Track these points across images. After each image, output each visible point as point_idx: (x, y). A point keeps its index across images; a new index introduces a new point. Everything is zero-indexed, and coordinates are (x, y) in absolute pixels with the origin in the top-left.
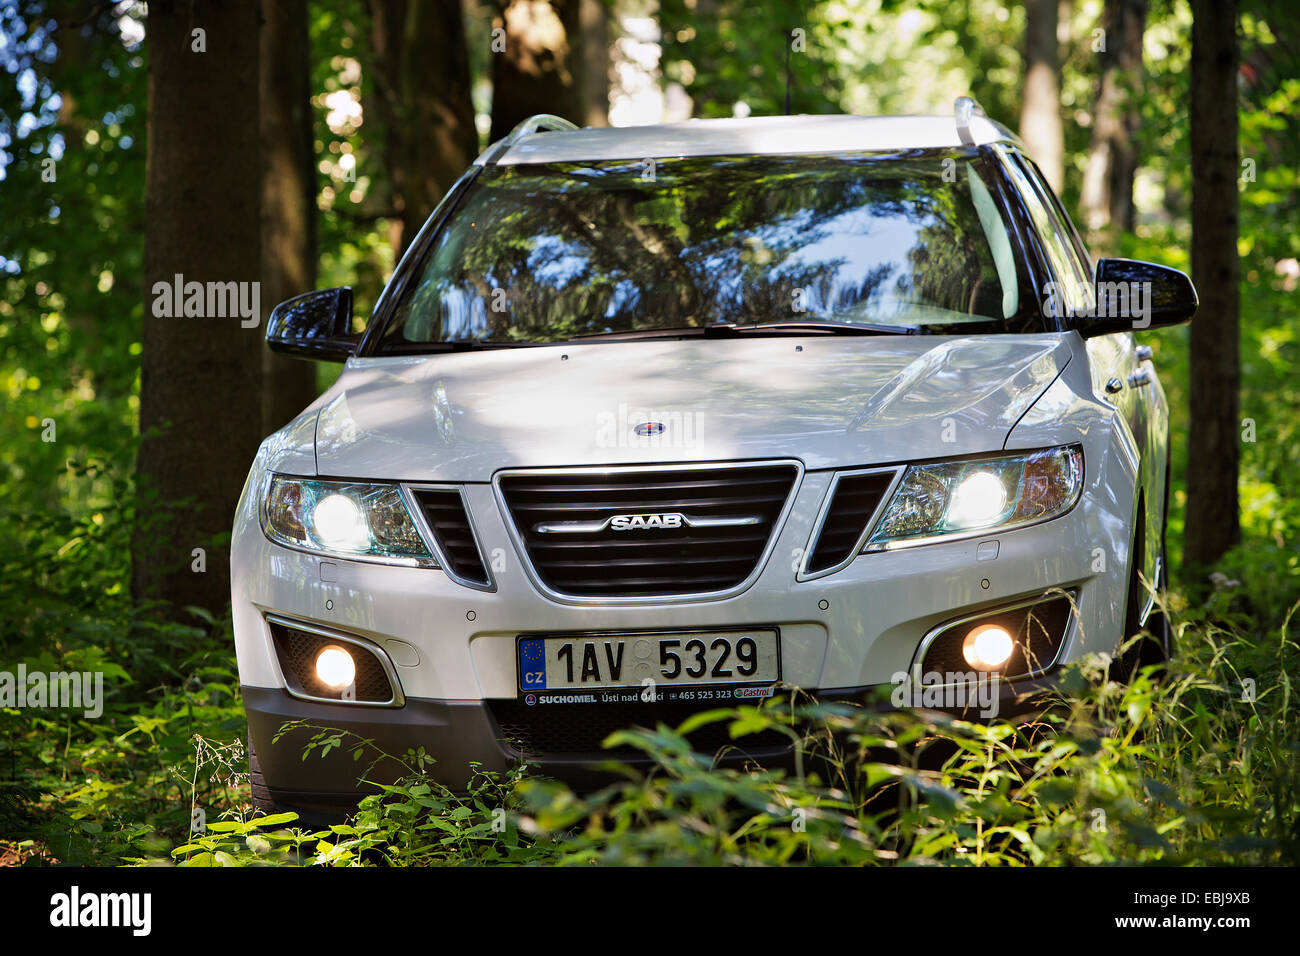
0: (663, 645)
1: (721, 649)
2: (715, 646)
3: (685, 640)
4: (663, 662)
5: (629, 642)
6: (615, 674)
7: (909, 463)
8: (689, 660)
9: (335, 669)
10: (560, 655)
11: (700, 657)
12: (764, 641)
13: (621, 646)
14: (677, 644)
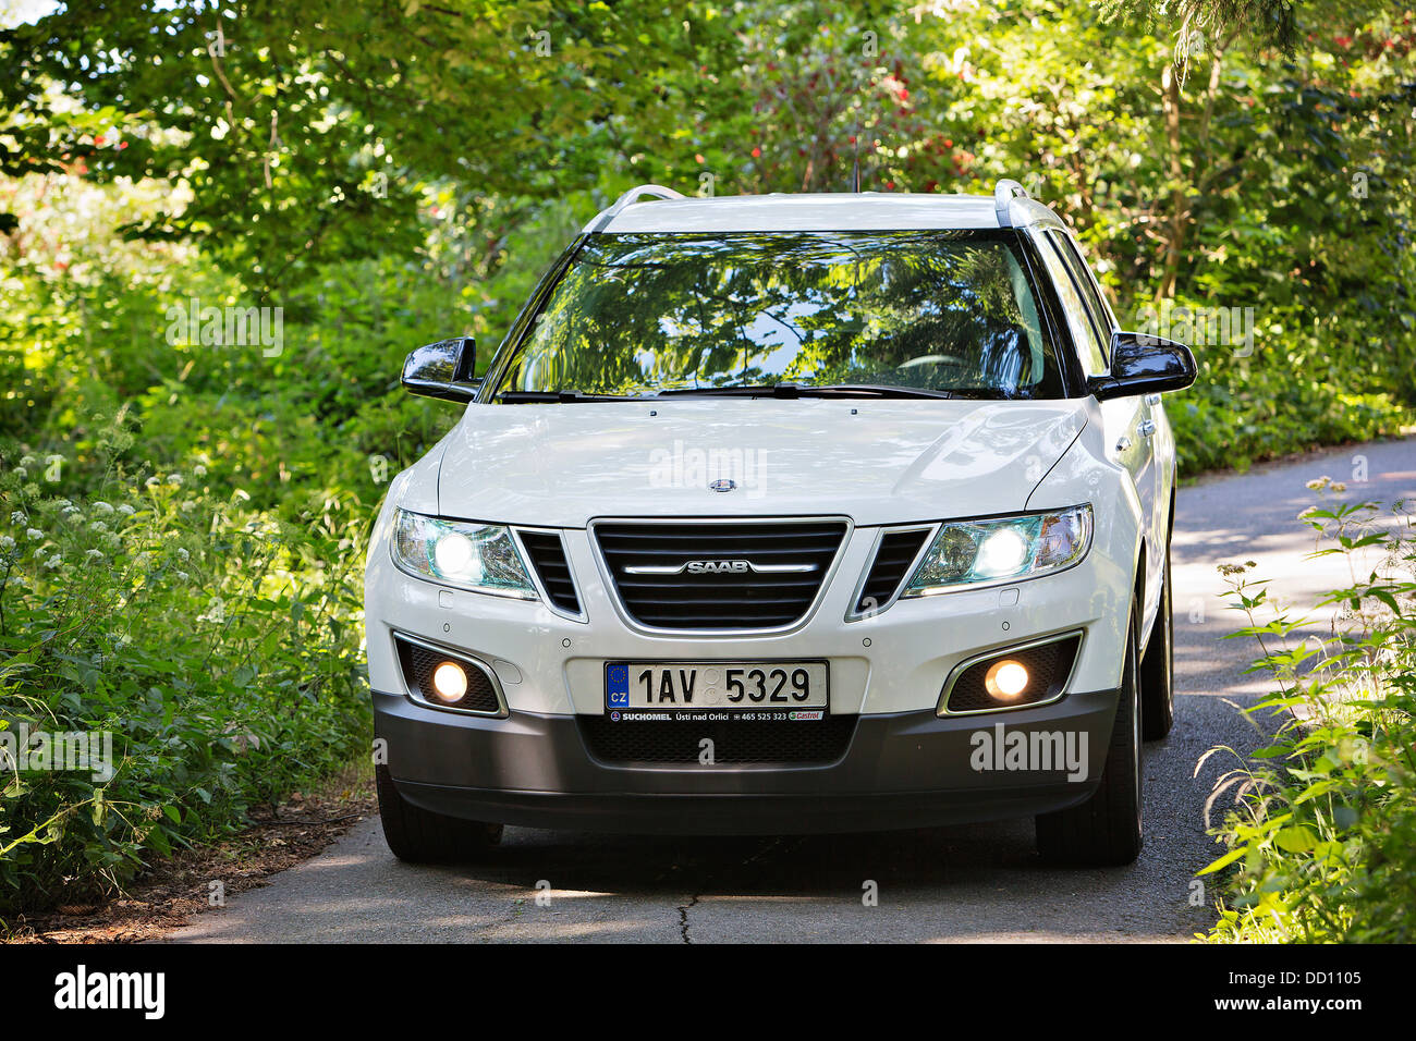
0: (730, 673)
1: (779, 678)
2: (773, 675)
3: (748, 669)
4: (729, 688)
5: (701, 671)
6: (688, 697)
7: (943, 521)
8: (751, 687)
9: (450, 682)
10: (642, 679)
11: (760, 684)
12: (816, 673)
13: (694, 673)
14: (741, 672)
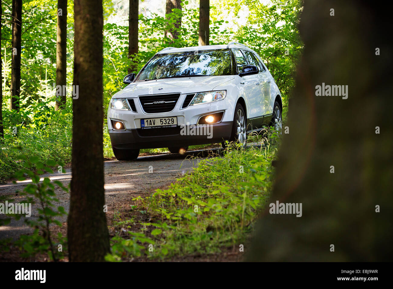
0: (161, 120)
1: (169, 120)
2: (168, 120)
3: (164, 119)
4: (161, 122)
5: (156, 119)
6: (154, 124)
7: (197, 93)
8: (164, 122)
9: (118, 126)
10: (146, 122)
11: (166, 121)
12: (175, 119)
13: (155, 120)
14: (162, 119)
